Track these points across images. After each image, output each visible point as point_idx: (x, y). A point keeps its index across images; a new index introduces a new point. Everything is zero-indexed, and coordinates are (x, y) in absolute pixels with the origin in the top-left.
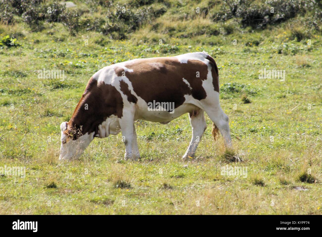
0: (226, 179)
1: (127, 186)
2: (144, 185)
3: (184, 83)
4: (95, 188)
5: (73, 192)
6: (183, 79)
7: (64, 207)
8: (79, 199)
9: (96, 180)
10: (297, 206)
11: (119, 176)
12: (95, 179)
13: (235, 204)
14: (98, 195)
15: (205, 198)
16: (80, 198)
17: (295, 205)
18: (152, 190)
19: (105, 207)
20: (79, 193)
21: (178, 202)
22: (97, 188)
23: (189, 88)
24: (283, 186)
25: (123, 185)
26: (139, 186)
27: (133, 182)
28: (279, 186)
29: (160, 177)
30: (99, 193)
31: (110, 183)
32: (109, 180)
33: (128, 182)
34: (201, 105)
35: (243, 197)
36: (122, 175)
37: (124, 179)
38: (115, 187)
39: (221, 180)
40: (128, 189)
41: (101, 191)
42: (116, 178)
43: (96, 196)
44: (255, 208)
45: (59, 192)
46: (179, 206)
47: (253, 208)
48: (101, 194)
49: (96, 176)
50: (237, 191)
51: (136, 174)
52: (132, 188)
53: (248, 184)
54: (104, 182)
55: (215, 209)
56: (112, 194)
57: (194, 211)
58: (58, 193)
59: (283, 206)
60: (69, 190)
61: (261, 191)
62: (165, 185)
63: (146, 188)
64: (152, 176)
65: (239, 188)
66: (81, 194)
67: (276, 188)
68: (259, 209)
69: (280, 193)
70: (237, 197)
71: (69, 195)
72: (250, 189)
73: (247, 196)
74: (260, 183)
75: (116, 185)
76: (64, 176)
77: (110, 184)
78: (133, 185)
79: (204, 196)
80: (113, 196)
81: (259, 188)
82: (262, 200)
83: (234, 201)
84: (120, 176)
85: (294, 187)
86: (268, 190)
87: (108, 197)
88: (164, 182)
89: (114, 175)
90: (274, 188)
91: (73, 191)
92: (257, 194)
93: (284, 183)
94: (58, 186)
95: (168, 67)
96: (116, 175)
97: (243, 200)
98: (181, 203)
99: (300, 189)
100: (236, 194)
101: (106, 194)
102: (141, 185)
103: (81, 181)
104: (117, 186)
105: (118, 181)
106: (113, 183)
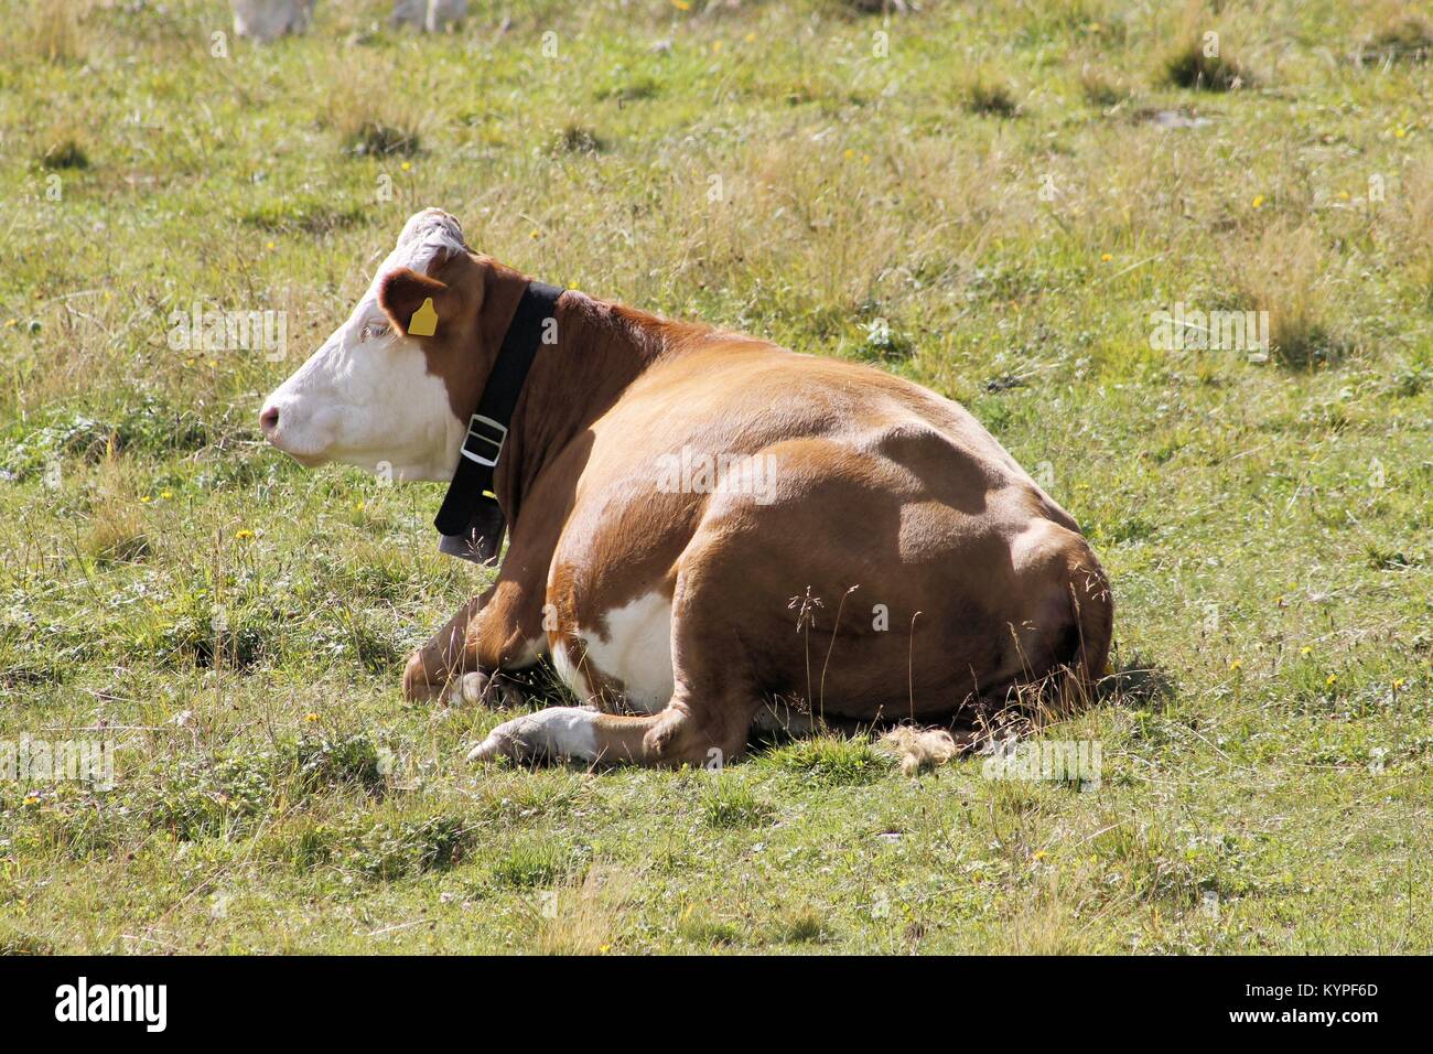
0: (845, 93)
1: (401, 148)
2: (481, 138)
4: (260, 162)
5: (164, 185)
7: (127, 250)
8: (191, 213)
9: (263, 127)
10: (1162, 197)
11: (365, 104)
12: (258, 122)
13: (889, 206)
14: (279, 192)
15: (752, 185)
16: (195, 211)
17: (1152, 193)
18: (518, 160)
19: (309, 246)
20: (188, 187)
21: (636, 209)
22: (270, 161)
24: (1097, 111)
25: (383, 144)
26: (460, 145)
27: (431, 123)
28: (1082, 113)
29: (550, 101)
30: (278, 184)
31: (326, 134)
32: (322, 125)
33: (406, 127)
35: (920, 171)
36: (380, 97)
37: (391, 116)
38: (352, 154)
39: (822, 98)
40: (408, 158)
41: (289, 174)
42: (352, 111)
43: (264, 198)
44: (977, 216)
45: (100, 186)
46: (638, 224)
47: (966, 217)
48: (290, 188)
49: (263, 105)
50: (893, 148)
51: (443, 92)
52: (428, 154)
53: (942, 110)
54: (297, 133)
55: (802, 226)
56: (337, 183)
57: (708, 246)
58: (95, 192)
59: (1103, 202)
60: (147, 173)
61: (1003, 139)
62: (574, 138)
63: (492, 152)
64: (513, 96)
65: (906, 130)
66: (197, 191)
67: (1067, 124)
68: (993, 221)
69: (1083, 142)
70: (895, 171)
71: (147, 196)
72: (950, 135)
73: (942, 166)
74: (996, 105)
75: (352, 145)
76: (119, 115)
77: (327, 143)
78: (429, 143)
79: (749, 174)
80: (341, 194)
81: (989, 124)
82: (1007, 181)
83: (885, 191)
84: (370, 105)
85: (1149, 114)
86: (1031, 133)
87: (321, 200)
88: (568, 122)
89: (340, 98)
90: (1059, 121)
91: (163, 178)
92: (983, 154)
93: (1102, 97)
94: (96, 157)
96: (352, 97)
97: (921, 184)
98: (649, 213)
99: (1173, 120)
100: (889, 160)
101: (312, 186)
102: (465, 139)
103: (198, 133)
104: (360, 147)
105: (365, 125)
106: (340, 135)
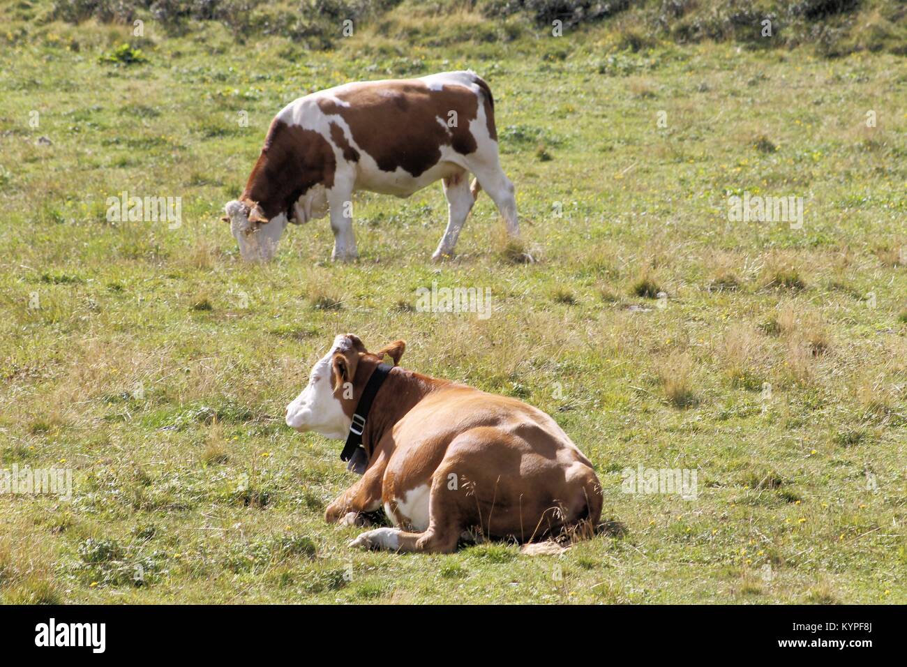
0: (508, 293)
1: (334, 307)
2: (365, 304)
3: (439, 125)
4: (278, 310)
5: (241, 318)
6: (437, 117)
7: (225, 343)
8: (251, 329)
9: (281, 297)
10: (630, 338)
11: (321, 289)
12: (278, 295)
13: (524, 337)
14: (285, 323)
15: (470, 327)
16: (252, 328)
17: (627, 337)
18: (379, 313)
19: (296, 343)
20: (250, 319)
21: (424, 334)
22: (283, 310)
23: (447, 134)
24: (607, 304)
25: (327, 305)
26: (357, 307)
27: (346, 298)
28: (601, 305)
29: (393, 291)
30: (285, 319)
31: (305, 301)
32: (303, 297)
33: (336, 299)
34: (466, 164)
35: (536, 324)
36: (327, 287)
37: (330, 294)
38: (315, 308)
39: (499, 294)
40: (336, 311)
41: (290, 316)
42: (315, 292)
43: (280, 324)
44: (558, 342)
45: (216, 317)
46: (425, 340)
47: (554, 343)
48: (290, 321)
49: (281, 288)
50: (526, 314)
51: (351, 286)
52: (344, 310)
53: (546, 301)
54: (294, 300)
55: (489, 345)
56: (308, 320)
57: (452, 349)
58: (214, 320)
59: (607, 339)
60: (234, 314)
61: (569, 313)
62: (402, 304)
63: (367, 310)
64: (378, 289)
65: (532, 308)
66: (254, 321)
67: (595, 308)
68: (564, 345)
69: (601, 316)
70: (527, 324)
71: (234, 322)
72: (549, 310)
73: (545, 323)
74: (568, 300)
75: (315, 305)
76: (224, 290)
77: (305, 304)
78: (345, 306)
79: (469, 323)
80: (310, 324)
81: (564, 307)
82: (571, 330)
83: (522, 331)
84: (323, 290)
85: (627, 306)
86: (581, 311)
87: (301, 325)
88: (399, 299)
89: (311, 287)
90: (591, 308)
91: (241, 315)
92: (561, 319)
93: (608, 299)
94: (215, 306)
95: (412, 95)
96: (316, 286)
97: (537, 329)
98: (430, 336)
99: (636, 309)
100: (525, 319)
101: (298, 320)
102: (359, 304)
103: (255, 298)
104: (318, 306)
105: (320, 297)
106: (310, 301)
